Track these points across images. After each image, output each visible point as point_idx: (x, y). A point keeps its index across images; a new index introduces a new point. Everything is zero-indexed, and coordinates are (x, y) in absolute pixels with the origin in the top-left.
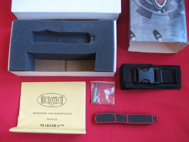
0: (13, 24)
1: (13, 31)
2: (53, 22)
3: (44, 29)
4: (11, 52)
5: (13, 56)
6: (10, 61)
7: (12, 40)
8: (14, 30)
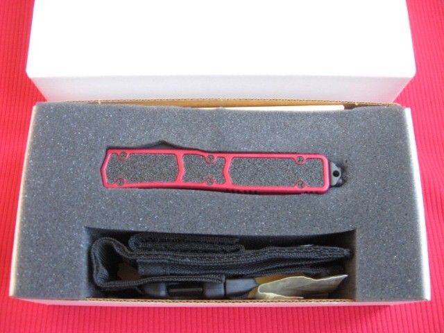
0: (36, 119)
1: (32, 144)
2: (184, 112)
3: (150, 138)
4: (22, 223)
5: (32, 241)
6: (20, 260)
7: (28, 177)
8: (37, 139)
